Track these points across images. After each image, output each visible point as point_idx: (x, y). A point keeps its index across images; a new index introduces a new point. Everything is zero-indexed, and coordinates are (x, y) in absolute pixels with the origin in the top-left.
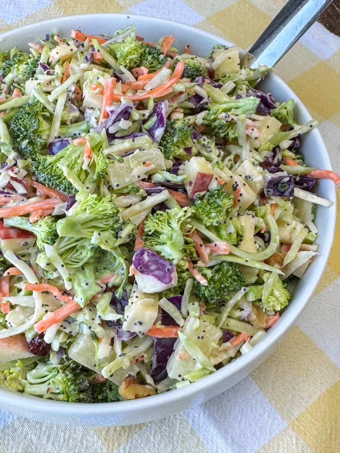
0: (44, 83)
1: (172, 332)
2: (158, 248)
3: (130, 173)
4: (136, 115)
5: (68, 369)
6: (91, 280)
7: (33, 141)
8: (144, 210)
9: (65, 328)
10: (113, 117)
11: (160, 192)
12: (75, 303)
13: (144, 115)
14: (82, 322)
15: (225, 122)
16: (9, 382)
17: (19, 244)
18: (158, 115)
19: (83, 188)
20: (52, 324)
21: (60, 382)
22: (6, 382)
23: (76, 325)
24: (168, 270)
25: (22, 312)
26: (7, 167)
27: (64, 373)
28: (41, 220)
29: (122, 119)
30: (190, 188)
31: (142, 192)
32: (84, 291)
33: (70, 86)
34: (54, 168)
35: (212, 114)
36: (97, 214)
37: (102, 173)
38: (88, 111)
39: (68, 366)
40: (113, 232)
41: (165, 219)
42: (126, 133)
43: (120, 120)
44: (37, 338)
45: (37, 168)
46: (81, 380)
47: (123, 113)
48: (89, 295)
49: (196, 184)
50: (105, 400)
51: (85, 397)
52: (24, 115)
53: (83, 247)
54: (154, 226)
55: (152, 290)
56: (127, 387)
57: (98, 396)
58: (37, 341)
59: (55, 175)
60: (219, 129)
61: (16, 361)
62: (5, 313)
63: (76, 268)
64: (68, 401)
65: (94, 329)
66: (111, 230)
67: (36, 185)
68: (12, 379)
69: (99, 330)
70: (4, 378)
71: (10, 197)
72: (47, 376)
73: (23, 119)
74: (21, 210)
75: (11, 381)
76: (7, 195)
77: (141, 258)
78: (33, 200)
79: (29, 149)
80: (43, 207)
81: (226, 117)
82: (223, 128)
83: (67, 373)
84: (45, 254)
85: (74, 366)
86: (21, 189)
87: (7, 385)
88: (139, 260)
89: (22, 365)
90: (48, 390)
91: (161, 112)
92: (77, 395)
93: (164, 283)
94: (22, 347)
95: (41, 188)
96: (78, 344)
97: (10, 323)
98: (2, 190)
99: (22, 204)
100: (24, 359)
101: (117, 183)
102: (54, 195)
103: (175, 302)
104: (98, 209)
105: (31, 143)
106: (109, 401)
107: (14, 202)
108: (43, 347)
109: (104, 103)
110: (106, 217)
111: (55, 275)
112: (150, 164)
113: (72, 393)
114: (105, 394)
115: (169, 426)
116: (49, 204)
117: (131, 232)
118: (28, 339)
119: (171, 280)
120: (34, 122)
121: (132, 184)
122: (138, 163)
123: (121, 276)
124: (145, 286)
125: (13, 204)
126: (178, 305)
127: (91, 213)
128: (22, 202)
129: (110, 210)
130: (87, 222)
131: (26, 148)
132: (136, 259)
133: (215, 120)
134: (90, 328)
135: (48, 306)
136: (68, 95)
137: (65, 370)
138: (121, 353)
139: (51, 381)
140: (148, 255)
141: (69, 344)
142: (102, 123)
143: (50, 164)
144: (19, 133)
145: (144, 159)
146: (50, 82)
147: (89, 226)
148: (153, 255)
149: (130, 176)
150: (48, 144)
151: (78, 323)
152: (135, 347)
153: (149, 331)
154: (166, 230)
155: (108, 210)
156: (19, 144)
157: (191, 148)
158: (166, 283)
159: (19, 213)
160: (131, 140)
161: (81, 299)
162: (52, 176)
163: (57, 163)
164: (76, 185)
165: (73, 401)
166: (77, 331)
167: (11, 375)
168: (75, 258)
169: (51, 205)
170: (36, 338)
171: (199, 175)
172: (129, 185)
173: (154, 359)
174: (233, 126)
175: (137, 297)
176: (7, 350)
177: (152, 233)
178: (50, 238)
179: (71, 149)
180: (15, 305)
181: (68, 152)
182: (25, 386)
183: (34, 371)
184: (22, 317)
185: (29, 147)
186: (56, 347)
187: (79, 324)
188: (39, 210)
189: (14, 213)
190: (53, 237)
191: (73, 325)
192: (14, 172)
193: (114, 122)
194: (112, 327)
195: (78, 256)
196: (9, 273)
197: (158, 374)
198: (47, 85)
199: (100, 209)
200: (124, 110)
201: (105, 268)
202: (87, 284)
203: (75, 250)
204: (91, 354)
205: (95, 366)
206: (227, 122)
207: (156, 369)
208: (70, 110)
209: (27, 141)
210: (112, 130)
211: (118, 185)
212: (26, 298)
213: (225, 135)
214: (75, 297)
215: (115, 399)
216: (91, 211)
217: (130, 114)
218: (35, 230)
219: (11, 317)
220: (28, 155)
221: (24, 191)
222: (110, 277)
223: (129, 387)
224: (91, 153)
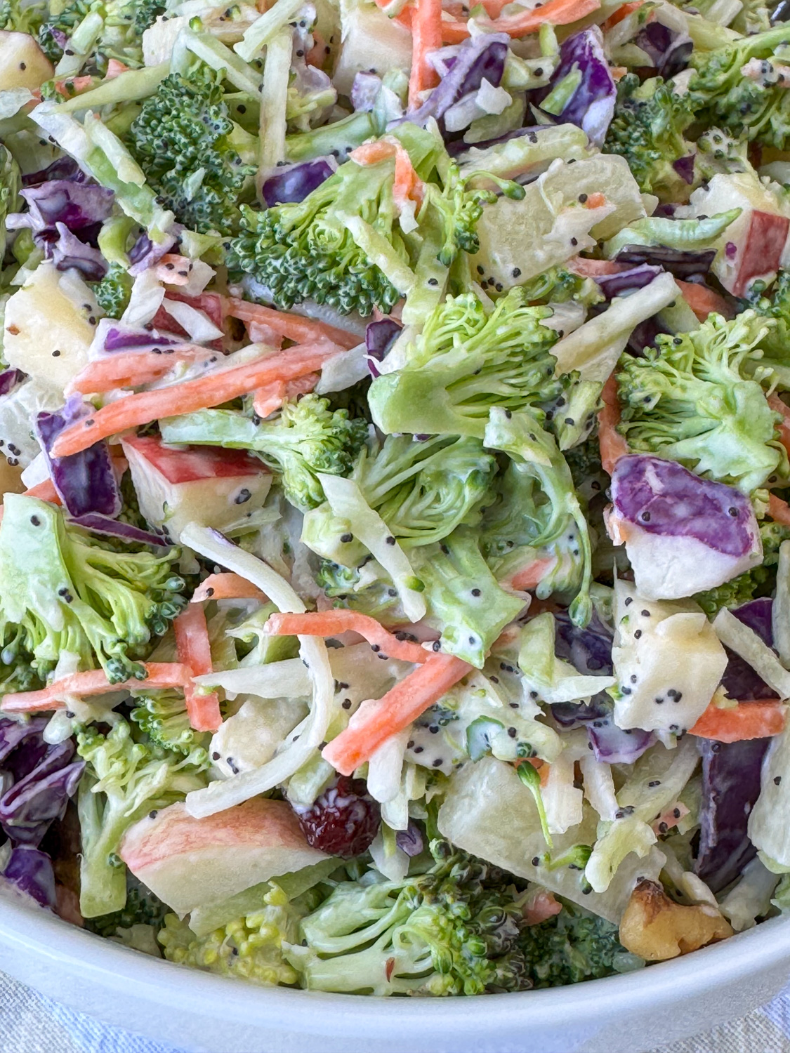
0: (209, 17)
1: (762, 720)
2: (684, 449)
3: (546, 232)
4: (519, 73)
5: (445, 887)
6: (485, 580)
7: (220, 172)
8: (612, 340)
9: (419, 750)
10: (457, 77)
11: (649, 281)
12: (448, 659)
13: (538, 73)
14: (483, 719)
15: (761, 88)
16: (249, 960)
17: (225, 497)
18: (582, 67)
19: (418, 285)
20: (383, 739)
21: (430, 934)
22: (240, 965)
23: (456, 734)
24: (734, 512)
25: (261, 720)
26: (151, 255)
27: (435, 900)
28: (291, 407)
29: (484, 81)
30: (732, 264)
31: (590, 289)
32: (475, 616)
33: (299, 9)
34: (310, 237)
35: (716, 70)
36: (488, 351)
37: (467, 234)
38: (366, 82)
39: (444, 876)
40: (537, 411)
41: (686, 357)
42: (496, 130)
43: (476, 87)
44: (333, 794)
45: (250, 249)
46: (494, 918)
47: (482, 64)
48: (494, 624)
49: (748, 247)
50: (563, 978)
51: (510, 975)
52: (177, 100)
53: (441, 476)
54: (657, 383)
55: (689, 587)
56: (649, 921)
57: (537, 968)
58: (335, 806)
59: (319, 257)
60: (744, 113)
61: (262, 888)
62: (206, 729)
63: (425, 547)
64: (461, 993)
65: (525, 735)
66: (533, 405)
67: (244, 312)
68: (254, 950)
69: (543, 737)
70: (228, 949)
71: (171, 351)
72: (375, 921)
73: (174, 112)
74: (217, 389)
75: (253, 958)
76: (162, 348)
77: (638, 485)
78: (246, 354)
79: (209, 198)
80: (284, 371)
81: (764, 71)
82: (754, 108)
83: (449, 899)
84: (329, 509)
85: (465, 873)
86: (201, 327)
87: (243, 971)
88: (635, 493)
89: (284, 899)
90: (390, 966)
91: (591, 54)
92: (488, 972)
93: (730, 553)
94: (281, 836)
95: (263, 318)
96: (472, 796)
97: (230, 760)
98: (144, 332)
99: (212, 371)
100: (290, 875)
101: (512, 267)
102: (311, 335)
103: (755, 621)
104: (492, 332)
105: (212, 180)
106: (576, 980)
107: (186, 366)
108: (355, 822)
109: (417, 40)
110: (518, 359)
111: (366, 576)
112: (599, 203)
113: (472, 964)
114: (555, 959)
115: (712, 1042)
116: (302, 360)
117: (594, 407)
118: (299, 802)
119: (747, 545)
120: (217, 113)
121: (555, 268)
122: (566, 199)
123: (573, 561)
124: (664, 577)
125: (183, 374)
126: (763, 629)
127: (470, 349)
128: (211, 365)
129: (532, 333)
130: (463, 380)
131: (198, 197)
132: (621, 488)
133: (726, 88)
134: (513, 733)
135: (346, 686)
136: (296, 39)
137: (436, 891)
138: (617, 808)
139: (395, 934)
140: (658, 475)
141: (433, 807)
142: (420, 105)
143: (294, 228)
144: (169, 154)
145: (580, 186)
146: (228, 14)
147: (471, 394)
148: (673, 472)
149: (548, 242)
150: (259, 187)
151: (462, 726)
152: (651, 785)
153: (700, 721)
154: (694, 393)
155: (525, 333)
156: (173, 190)
157: (692, 159)
158: (736, 554)
159: (211, 398)
160: (527, 138)
161: (472, 640)
162: (312, 261)
163: (316, 221)
164: (396, 275)
165: (479, 993)
166: (459, 754)
167: (252, 938)
168: (421, 517)
169: (309, 363)
170: (326, 797)
171: (757, 219)
172: (547, 271)
173: (708, 819)
174: (780, 102)
175: (646, 613)
176: (234, 849)
177: (657, 407)
178: (335, 456)
179: (347, 179)
180: (240, 695)
181: (342, 188)
182: (303, 966)
183: (326, 913)
184: (264, 736)
185: (209, 191)
186: (396, 816)
187: (468, 730)
188: (271, 382)
189: (195, 400)
190: (344, 453)
191: (446, 737)
192: (178, 268)
193: (460, 95)
194: (575, 725)
195: (429, 507)
196: (211, 591)
197: (718, 867)
198: (219, 22)
199: (501, 332)
200: (486, 57)
201: (511, 544)
202: (476, 593)
203: (416, 491)
204: (517, 823)
205: (536, 862)
206: (767, 85)
207: (714, 851)
208: (306, 86)
209: (200, 173)
210: (455, 120)
211: (517, 273)
212: (275, 669)
213: (760, 133)
214: (442, 640)
215: (594, 971)
216: (468, 343)
217: (500, 67)
218: (273, 444)
219: (232, 739)
220: (207, 220)
221: (213, 333)
222: (536, 566)
223: (658, 919)
224: (414, 181)
